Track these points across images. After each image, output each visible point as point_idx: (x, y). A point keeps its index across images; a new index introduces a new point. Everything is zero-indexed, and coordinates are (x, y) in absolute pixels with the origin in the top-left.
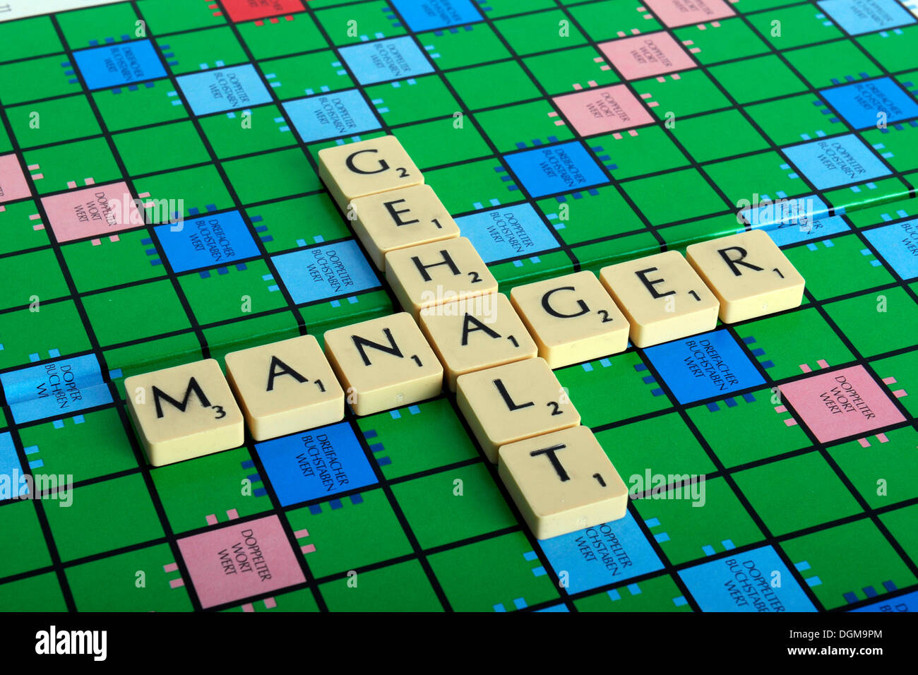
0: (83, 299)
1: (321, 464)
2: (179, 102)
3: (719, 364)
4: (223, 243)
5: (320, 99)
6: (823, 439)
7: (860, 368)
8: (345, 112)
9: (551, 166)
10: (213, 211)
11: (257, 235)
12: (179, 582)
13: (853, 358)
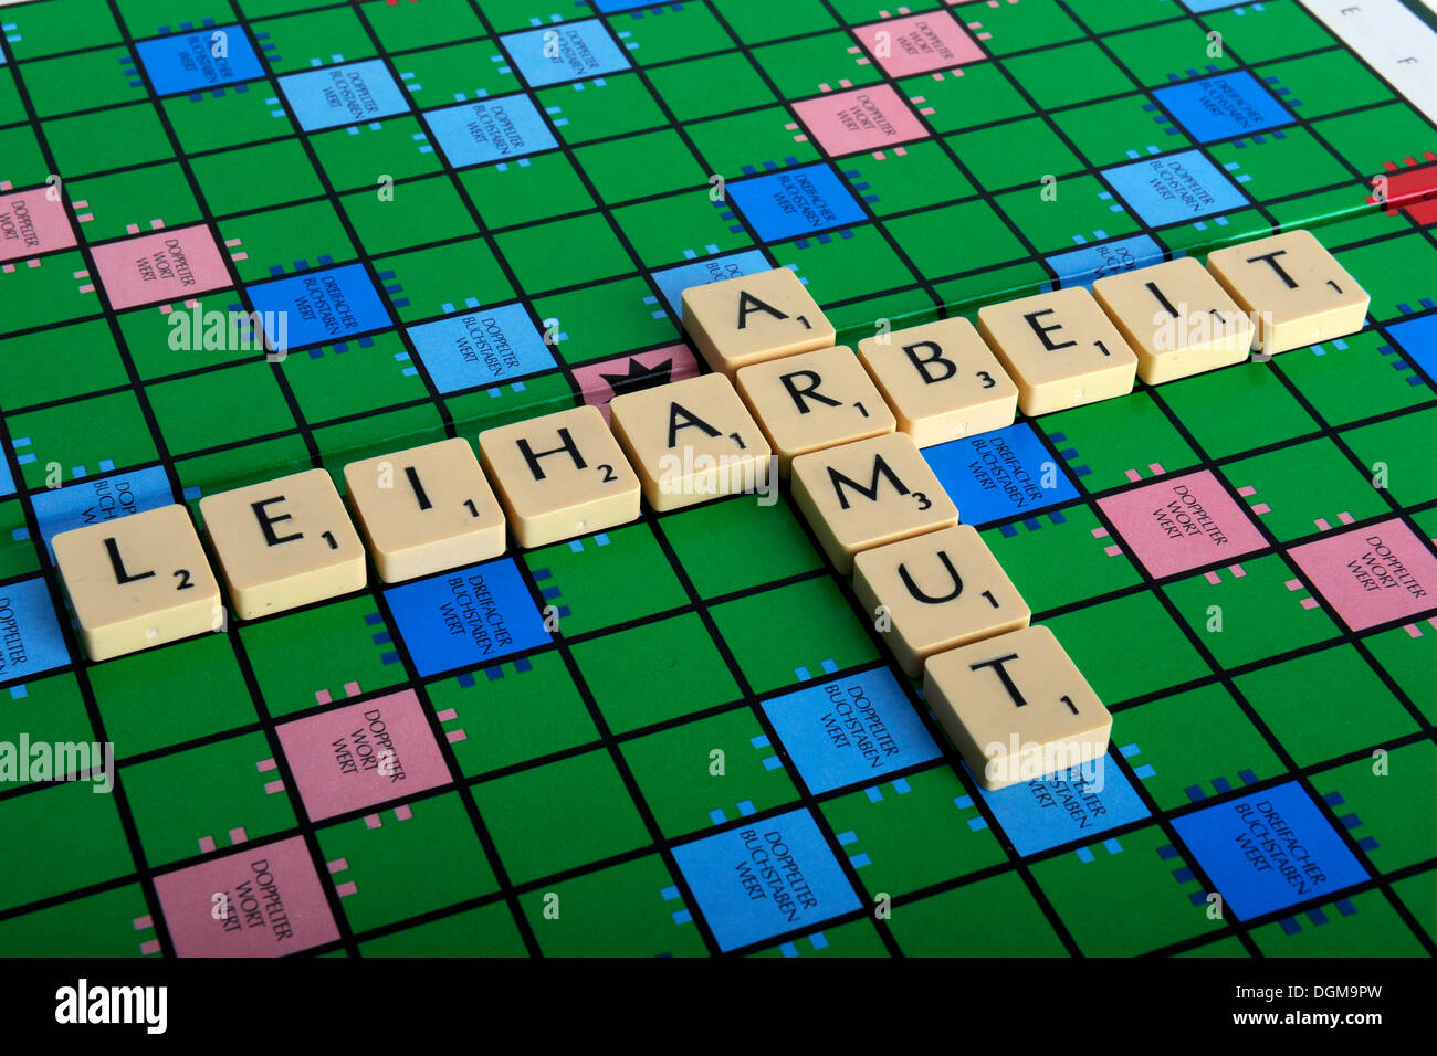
0: (148, 389)
1: (475, 617)
2: (281, 113)
3: (1017, 471)
4: (341, 309)
5: (474, 108)
6: (1157, 573)
7: (1207, 475)
8: (508, 124)
9: (789, 198)
10: (327, 265)
11: (388, 298)
12: (278, 786)
13: (1197, 461)
